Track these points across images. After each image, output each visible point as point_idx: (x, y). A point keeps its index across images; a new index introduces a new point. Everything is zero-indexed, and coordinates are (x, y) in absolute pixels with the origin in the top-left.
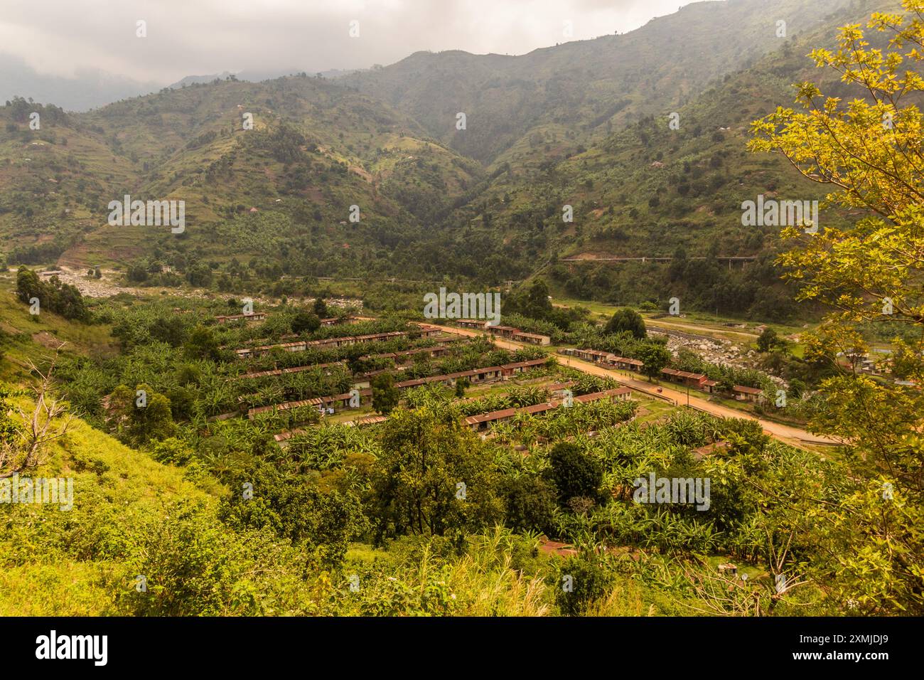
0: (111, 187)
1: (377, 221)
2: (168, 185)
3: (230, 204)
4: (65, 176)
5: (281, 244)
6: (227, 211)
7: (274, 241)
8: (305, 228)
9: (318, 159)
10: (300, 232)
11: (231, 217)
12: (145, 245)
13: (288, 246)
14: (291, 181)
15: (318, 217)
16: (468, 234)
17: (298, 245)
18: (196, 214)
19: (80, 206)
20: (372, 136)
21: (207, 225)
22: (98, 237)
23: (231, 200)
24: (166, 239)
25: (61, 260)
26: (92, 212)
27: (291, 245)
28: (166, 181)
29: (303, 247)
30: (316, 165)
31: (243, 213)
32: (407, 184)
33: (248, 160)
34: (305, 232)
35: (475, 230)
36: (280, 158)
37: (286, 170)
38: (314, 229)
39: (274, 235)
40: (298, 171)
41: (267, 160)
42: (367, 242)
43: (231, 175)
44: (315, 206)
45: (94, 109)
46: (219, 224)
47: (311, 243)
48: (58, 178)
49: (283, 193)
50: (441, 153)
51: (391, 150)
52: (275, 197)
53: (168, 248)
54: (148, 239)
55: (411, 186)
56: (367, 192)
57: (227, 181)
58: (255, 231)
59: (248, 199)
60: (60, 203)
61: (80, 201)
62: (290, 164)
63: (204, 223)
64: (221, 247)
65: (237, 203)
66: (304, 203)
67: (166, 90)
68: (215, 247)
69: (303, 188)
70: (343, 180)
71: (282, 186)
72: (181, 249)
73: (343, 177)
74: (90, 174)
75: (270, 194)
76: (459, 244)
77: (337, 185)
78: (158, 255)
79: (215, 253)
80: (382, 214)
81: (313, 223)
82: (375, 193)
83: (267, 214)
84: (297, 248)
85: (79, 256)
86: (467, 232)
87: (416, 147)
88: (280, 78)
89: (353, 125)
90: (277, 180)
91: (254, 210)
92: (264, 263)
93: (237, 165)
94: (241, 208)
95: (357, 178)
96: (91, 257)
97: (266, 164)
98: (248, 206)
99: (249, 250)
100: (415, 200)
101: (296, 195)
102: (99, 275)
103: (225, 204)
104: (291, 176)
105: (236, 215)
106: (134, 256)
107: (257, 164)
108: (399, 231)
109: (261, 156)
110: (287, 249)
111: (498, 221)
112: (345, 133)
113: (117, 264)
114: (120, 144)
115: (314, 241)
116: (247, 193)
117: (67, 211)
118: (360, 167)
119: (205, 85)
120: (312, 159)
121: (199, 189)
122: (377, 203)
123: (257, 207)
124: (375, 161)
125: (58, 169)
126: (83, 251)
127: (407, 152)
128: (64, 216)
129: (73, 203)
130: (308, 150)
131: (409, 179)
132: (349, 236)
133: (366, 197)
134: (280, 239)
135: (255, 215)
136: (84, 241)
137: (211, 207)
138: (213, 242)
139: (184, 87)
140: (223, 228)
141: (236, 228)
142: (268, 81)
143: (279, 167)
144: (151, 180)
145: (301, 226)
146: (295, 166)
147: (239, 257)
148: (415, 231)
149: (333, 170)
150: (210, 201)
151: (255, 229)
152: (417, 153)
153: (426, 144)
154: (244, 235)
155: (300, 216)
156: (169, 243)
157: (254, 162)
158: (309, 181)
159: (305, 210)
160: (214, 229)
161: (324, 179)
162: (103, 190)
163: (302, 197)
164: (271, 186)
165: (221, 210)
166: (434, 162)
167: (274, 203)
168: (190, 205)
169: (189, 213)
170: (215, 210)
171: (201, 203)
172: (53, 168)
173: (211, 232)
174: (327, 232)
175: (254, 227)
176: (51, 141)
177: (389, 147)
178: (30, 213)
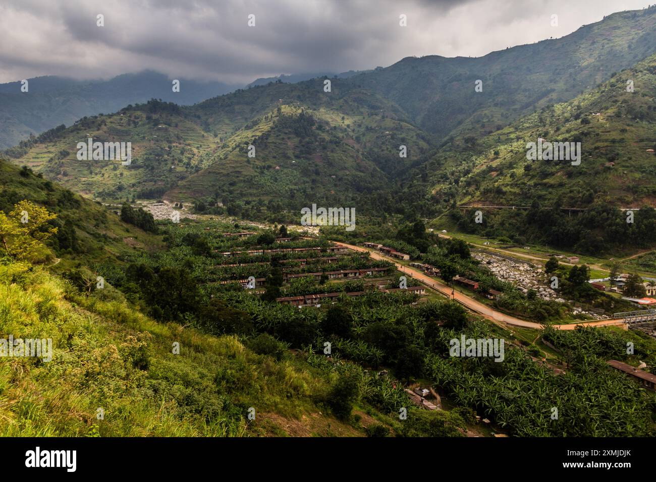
0: (199, 152)
1: (356, 176)
2: (231, 152)
3: (263, 164)
4: (174, 146)
5: (291, 190)
6: (261, 169)
7: (287, 188)
8: (308, 180)
9: (323, 135)
10: (304, 182)
11: (263, 173)
12: (211, 189)
13: (295, 191)
14: (303, 149)
15: (317, 173)
16: (411, 186)
17: (302, 191)
18: (242, 170)
19: (181, 164)
20: (364, 118)
21: (248, 177)
22: (185, 183)
23: (264, 161)
24: (223, 186)
25: (164, 197)
26: (186, 168)
27: (298, 190)
28: (230, 149)
29: (305, 192)
30: (320, 139)
31: (271, 170)
32: (383, 150)
33: (277, 136)
34: (307, 182)
35: (416, 183)
36: (297, 134)
37: (300, 142)
38: (314, 181)
39: (287, 184)
40: (308, 143)
41: (290, 136)
42: (347, 190)
43: (266, 146)
44: (316, 166)
45: (197, 103)
46: (255, 176)
47: (310, 190)
48: (170, 148)
49: (297, 157)
50: (408, 129)
51: (375, 127)
52: (292, 160)
53: (224, 191)
54: (213, 185)
55: (385, 152)
56: (352, 157)
57: (263, 150)
58: (276, 182)
59: (275, 161)
60: (169, 162)
61: (180, 161)
62: (304, 138)
63: (246, 176)
64: (255, 191)
65: (268, 163)
66: (309, 164)
67: (239, 90)
68: (251, 191)
69: (310, 153)
70: (337, 148)
71: (297, 152)
72: (231, 192)
73: (337, 146)
74: (188, 145)
75: (289, 158)
76: (405, 192)
77: (332, 152)
78: (217, 195)
79: (251, 195)
80: (361, 171)
81: (314, 177)
82: (357, 157)
83: (285, 171)
84: (301, 193)
85: (174, 195)
86: (411, 185)
87: (392, 125)
88: (311, 80)
89: (353, 110)
90: (294, 149)
91: (277, 168)
92: (278, 201)
93: (270, 140)
94: (269, 167)
95: (348, 147)
96: (181, 195)
97: (289, 138)
98: (274, 165)
99: (271, 193)
100: (386, 161)
101: (306, 158)
102: (181, 207)
103: (260, 164)
104: (303, 146)
105: (266, 171)
106: (204, 196)
107: (283, 139)
108: (370, 183)
109: (286, 133)
110: (294, 193)
111: (431, 178)
113: (194, 200)
114: (209, 125)
115: (312, 188)
116: (274, 157)
117: (173, 167)
118: (353, 139)
119: (262, 86)
120: (318, 135)
122: (358, 164)
123: (280, 166)
124: (364, 135)
125: (171, 142)
126: (177, 192)
127: (385, 129)
128: (171, 170)
129: (176, 162)
130: (317, 129)
131: (384, 147)
132: (336, 185)
133: (351, 160)
134: (291, 187)
135: (278, 171)
136: (177, 186)
137: (252, 166)
138: (250, 188)
139: (250, 88)
140: (257, 179)
141: (265, 180)
142: (302, 82)
143: (296, 140)
144: (222, 148)
145: (305, 179)
146: (307, 139)
147: (263, 198)
148: (381, 183)
149: (331, 142)
150: (252, 162)
151: (276, 180)
152: (392, 129)
153: (399, 123)
154: (269, 184)
155: (305, 172)
156: (225, 188)
157: (281, 137)
158: (315, 149)
159: (309, 168)
160: (251, 179)
161: (324, 148)
162: (194, 155)
163: (309, 159)
164: (290, 153)
165: (257, 168)
166: (403, 135)
167: (291, 163)
168: (238, 165)
169: (238, 169)
170: (253, 168)
171: (246, 164)
172: (167, 141)
173: (250, 182)
174: (322, 183)
175: (276, 178)
176: (169, 125)
177: (374, 125)
178: (153, 168)
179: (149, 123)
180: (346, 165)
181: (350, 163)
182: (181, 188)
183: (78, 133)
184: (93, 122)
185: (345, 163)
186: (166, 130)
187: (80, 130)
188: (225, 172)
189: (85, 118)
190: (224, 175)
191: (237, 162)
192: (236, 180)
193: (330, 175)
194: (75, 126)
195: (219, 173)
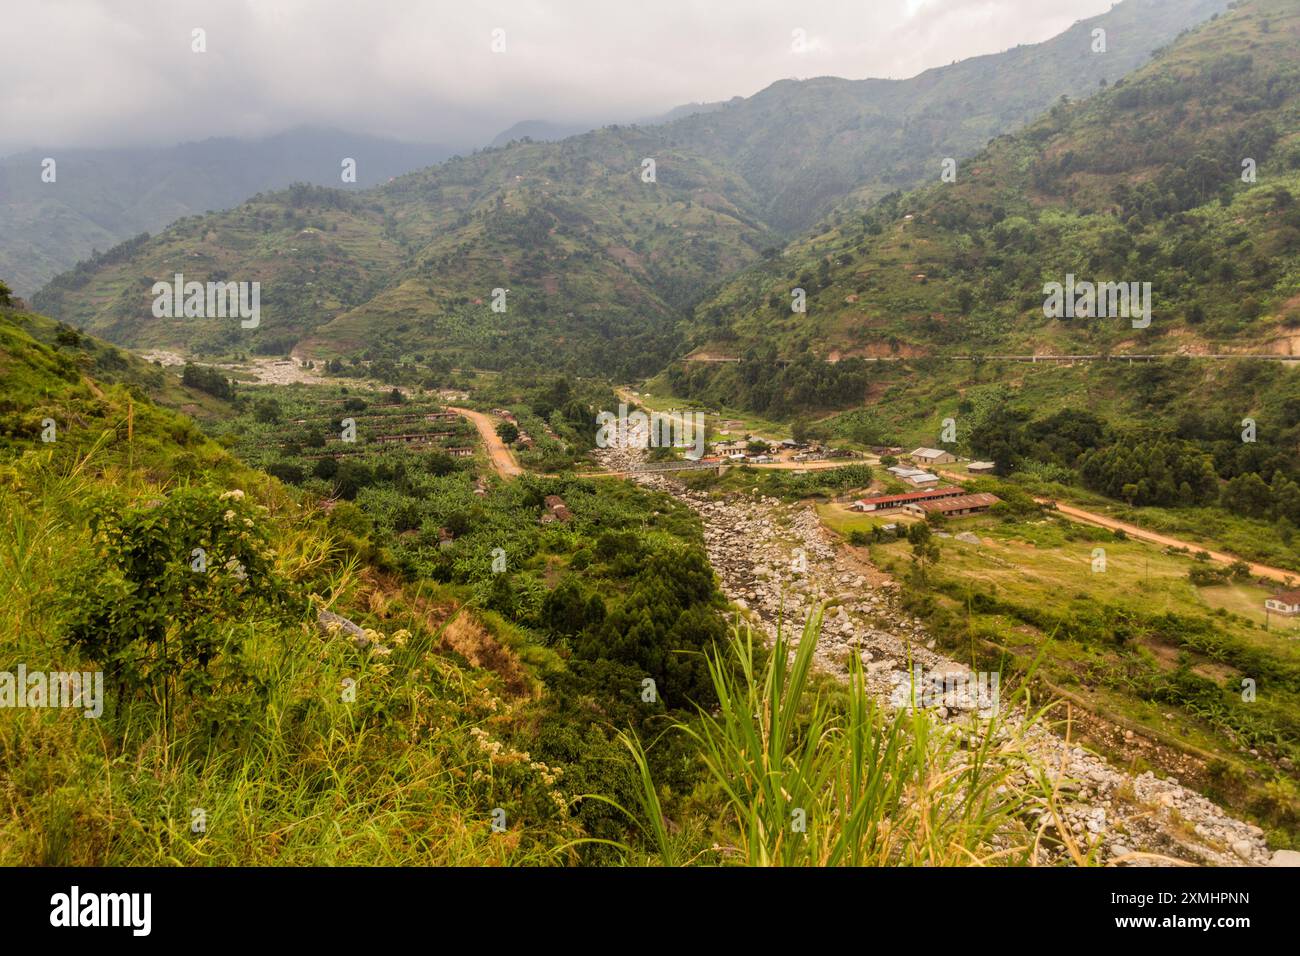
0: (369, 275)
1: (609, 312)
3: (456, 295)
4: (325, 266)
5: (494, 337)
6: (451, 303)
7: (487, 335)
8: (526, 320)
9: (565, 242)
10: (519, 324)
11: (451, 310)
12: (368, 338)
13: (500, 340)
14: (528, 268)
15: (543, 308)
17: (511, 339)
18: (419, 307)
19: (333, 297)
20: (660, 207)
22: (328, 329)
23: (459, 291)
24: (387, 332)
25: (294, 351)
26: (342, 302)
27: (504, 338)
29: (517, 340)
30: (559, 250)
31: (466, 305)
32: (673, 266)
33: (487, 247)
34: (524, 324)
36: (522, 243)
37: (525, 256)
38: (534, 322)
39: (489, 328)
40: (538, 258)
41: (506, 247)
42: (587, 335)
43: (465, 265)
44: (545, 296)
45: (381, 184)
46: (438, 316)
48: (318, 268)
49: (515, 283)
50: (729, 226)
51: (672, 225)
52: (506, 287)
53: (387, 341)
54: (372, 332)
55: (676, 269)
57: (459, 271)
59: (477, 289)
60: (314, 294)
61: (332, 292)
62: (531, 249)
63: (425, 316)
64: (435, 341)
65: (464, 294)
66: (533, 294)
68: (429, 340)
69: (538, 276)
70: (585, 266)
71: (516, 275)
74: (351, 262)
75: (501, 284)
77: (576, 272)
79: (427, 346)
80: (620, 304)
81: (536, 315)
84: (509, 342)
85: (310, 347)
87: (700, 220)
90: (512, 269)
91: (480, 301)
93: (475, 253)
94: (464, 301)
96: (319, 348)
97: (505, 251)
100: (674, 285)
101: (530, 284)
102: (312, 366)
103: (451, 296)
104: (528, 263)
105: (458, 307)
107: (496, 252)
108: (628, 323)
109: (503, 242)
110: (498, 343)
112: (628, 204)
114: (395, 224)
115: (530, 334)
116: (477, 284)
117: (318, 302)
118: (628, 246)
120: (558, 243)
121: (428, 280)
122: (618, 291)
123: (484, 299)
124: (651, 238)
125: (320, 259)
126: (314, 343)
127: (687, 227)
128: (315, 306)
129: (326, 293)
130: (557, 233)
131: (677, 260)
132: (569, 329)
133: (608, 284)
135: (478, 307)
137: (436, 299)
138: (429, 334)
140: (440, 321)
141: (453, 320)
143: (519, 253)
145: (519, 319)
146: (536, 251)
149: (577, 255)
150: (437, 294)
151: (472, 322)
152: (698, 227)
153: (713, 215)
154: (458, 328)
156: (389, 336)
157: (492, 249)
158: (547, 270)
159: (533, 300)
160: (432, 321)
161: (563, 266)
163: (534, 286)
165: (445, 302)
166: (716, 238)
168: (414, 298)
169: (411, 306)
170: (438, 302)
171: (426, 296)
172: (315, 258)
173: (428, 325)
174: (547, 325)
175: (473, 320)
176: (322, 228)
177: (669, 221)
178: (287, 304)
179: (288, 226)
180: (599, 294)
181: (605, 289)
182: (321, 337)
183: (170, 246)
184: (195, 227)
185: (596, 290)
186: (315, 237)
187: (174, 241)
188: (392, 310)
189: (183, 219)
190: (390, 315)
191: (411, 293)
192: (408, 322)
193: (565, 312)
194: (166, 234)
195: (382, 313)
